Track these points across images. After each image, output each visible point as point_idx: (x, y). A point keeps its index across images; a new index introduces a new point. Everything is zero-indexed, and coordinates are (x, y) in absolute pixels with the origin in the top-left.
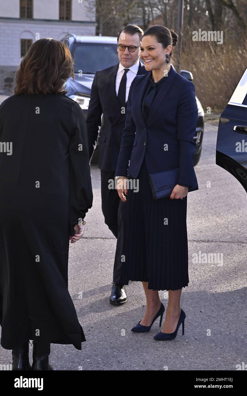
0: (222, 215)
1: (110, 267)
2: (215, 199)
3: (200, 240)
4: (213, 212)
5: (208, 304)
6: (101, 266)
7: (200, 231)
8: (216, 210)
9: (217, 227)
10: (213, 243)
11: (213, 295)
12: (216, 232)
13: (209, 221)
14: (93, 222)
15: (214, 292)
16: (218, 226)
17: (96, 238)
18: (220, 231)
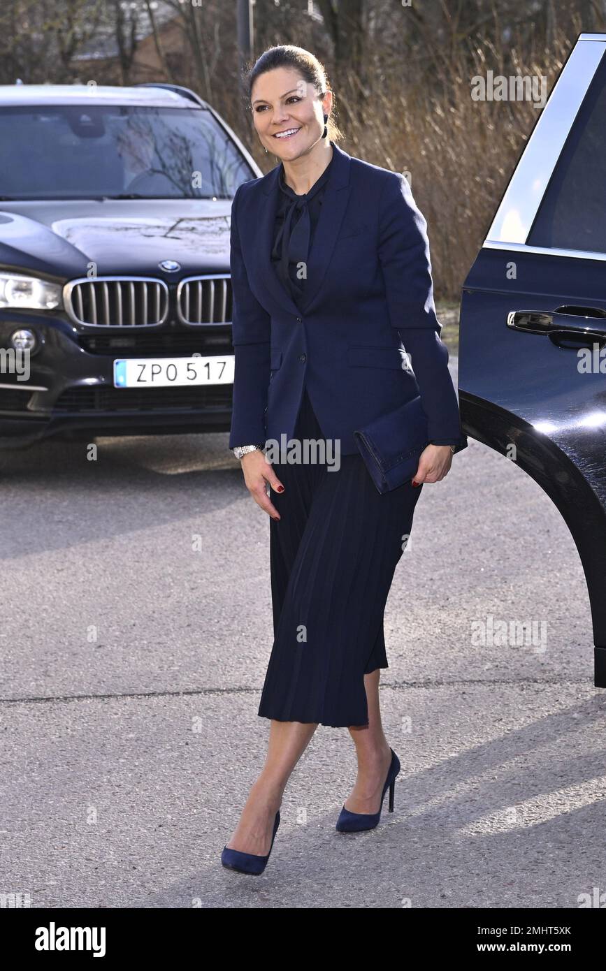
0: (456, 603)
1: (139, 783)
2: (424, 556)
3: (401, 681)
4: (426, 596)
5: (461, 871)
6: (109, 781)
7: (397, 655)
8: (434, 587)
9: (446, 640)
10: (442, 689)
11: (472, 843)
12: (447, 655)
13: (419, 623)
14: (61, 650)
15: (473, 834)
16: (449, 636)
17: (79, 697)
18: (457, 649)
